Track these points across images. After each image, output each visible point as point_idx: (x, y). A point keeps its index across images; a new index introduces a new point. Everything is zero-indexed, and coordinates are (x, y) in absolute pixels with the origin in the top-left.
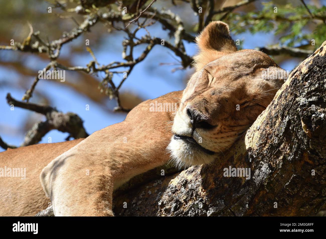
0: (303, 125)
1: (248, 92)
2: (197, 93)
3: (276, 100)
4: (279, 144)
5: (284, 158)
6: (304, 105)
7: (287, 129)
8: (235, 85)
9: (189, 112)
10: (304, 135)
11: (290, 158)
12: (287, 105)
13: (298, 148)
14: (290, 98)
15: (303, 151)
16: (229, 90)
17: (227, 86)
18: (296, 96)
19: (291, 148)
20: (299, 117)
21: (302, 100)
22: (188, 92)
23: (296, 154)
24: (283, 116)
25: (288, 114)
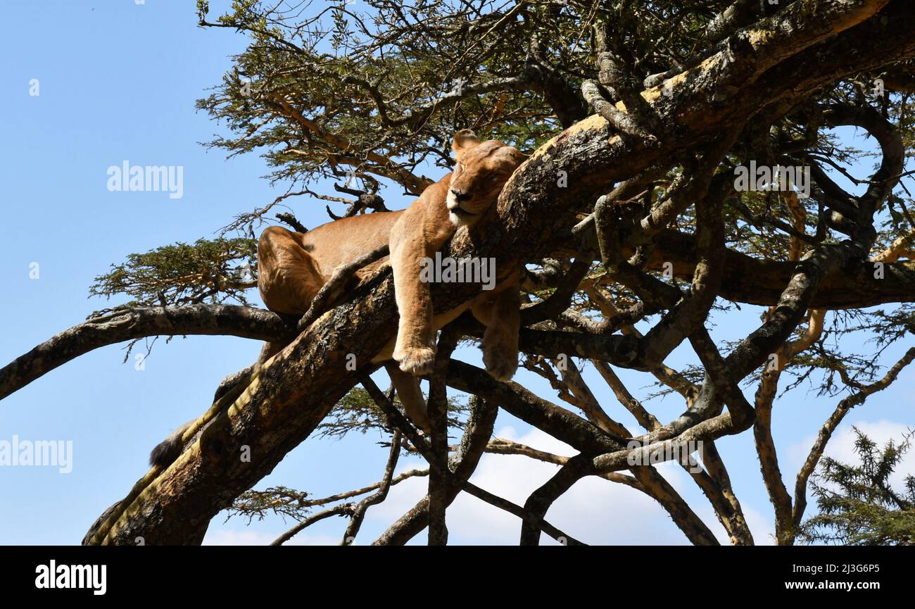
0: (522, 205)
1: (488, 168)
2: (457, 179)
3: (505, 189)
4: (507, 218)
5: (510, 227)
6: (523, 192)
7: (512, 208)
8: (479, 166)
9: (453, 192)
10: (523, 212)
11: (514, 227)
12: (512, 192)
13: (519, 220)
14: (514, 187)
15: (522, 222)
16: (476, 171)
17: (474, 168)
18: (518, 186)
19: (514, 221)
20: (519, 200)
21: (522, 189)
22: (453, 180)
23: (517, 224)
24: (509, 200)
25: (513, 198)
